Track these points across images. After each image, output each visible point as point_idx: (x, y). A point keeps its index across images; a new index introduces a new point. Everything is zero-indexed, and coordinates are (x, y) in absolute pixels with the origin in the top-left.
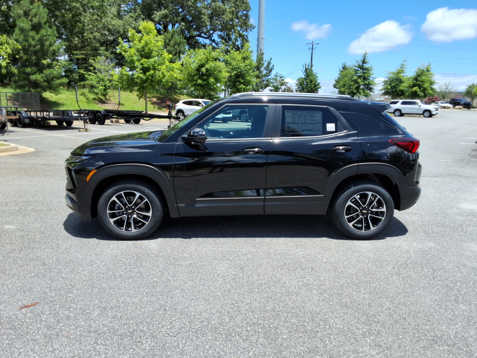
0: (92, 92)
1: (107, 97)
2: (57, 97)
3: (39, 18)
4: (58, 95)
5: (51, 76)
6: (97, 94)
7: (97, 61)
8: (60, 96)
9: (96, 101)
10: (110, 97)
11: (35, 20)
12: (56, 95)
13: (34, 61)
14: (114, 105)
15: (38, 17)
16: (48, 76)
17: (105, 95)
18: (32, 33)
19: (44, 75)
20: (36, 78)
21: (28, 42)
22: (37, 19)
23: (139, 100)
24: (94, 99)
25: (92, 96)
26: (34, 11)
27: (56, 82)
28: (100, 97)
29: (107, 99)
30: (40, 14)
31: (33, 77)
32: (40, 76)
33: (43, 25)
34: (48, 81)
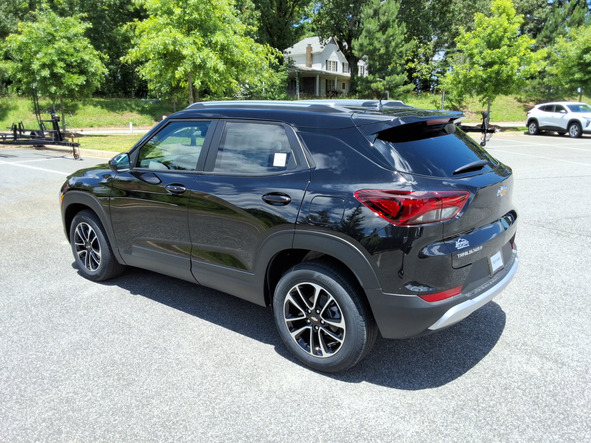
1: (464, 104)
3: (388, 16)
5: (394, 82)
6: (451, 100)
7: (455, 59)
10: (468, 103)
11: (383, 19)
13: (378, 67)
14: (470, 114)
15: (386, 14)
16: (390, 83)
17: (459, 102)
18: (379, 35)
19: (385, 82)
20: (377, 86)
21: (373, 46)
22: (386, 18)
23: (483, 106)
26: (384, 8)
27: (399, 90)
28: (454, 104)
29: (462, 107)
30: (389, 11)
31: (374, 85)
32: (382, 83)
33: (391, 23)
34: (390, 89)
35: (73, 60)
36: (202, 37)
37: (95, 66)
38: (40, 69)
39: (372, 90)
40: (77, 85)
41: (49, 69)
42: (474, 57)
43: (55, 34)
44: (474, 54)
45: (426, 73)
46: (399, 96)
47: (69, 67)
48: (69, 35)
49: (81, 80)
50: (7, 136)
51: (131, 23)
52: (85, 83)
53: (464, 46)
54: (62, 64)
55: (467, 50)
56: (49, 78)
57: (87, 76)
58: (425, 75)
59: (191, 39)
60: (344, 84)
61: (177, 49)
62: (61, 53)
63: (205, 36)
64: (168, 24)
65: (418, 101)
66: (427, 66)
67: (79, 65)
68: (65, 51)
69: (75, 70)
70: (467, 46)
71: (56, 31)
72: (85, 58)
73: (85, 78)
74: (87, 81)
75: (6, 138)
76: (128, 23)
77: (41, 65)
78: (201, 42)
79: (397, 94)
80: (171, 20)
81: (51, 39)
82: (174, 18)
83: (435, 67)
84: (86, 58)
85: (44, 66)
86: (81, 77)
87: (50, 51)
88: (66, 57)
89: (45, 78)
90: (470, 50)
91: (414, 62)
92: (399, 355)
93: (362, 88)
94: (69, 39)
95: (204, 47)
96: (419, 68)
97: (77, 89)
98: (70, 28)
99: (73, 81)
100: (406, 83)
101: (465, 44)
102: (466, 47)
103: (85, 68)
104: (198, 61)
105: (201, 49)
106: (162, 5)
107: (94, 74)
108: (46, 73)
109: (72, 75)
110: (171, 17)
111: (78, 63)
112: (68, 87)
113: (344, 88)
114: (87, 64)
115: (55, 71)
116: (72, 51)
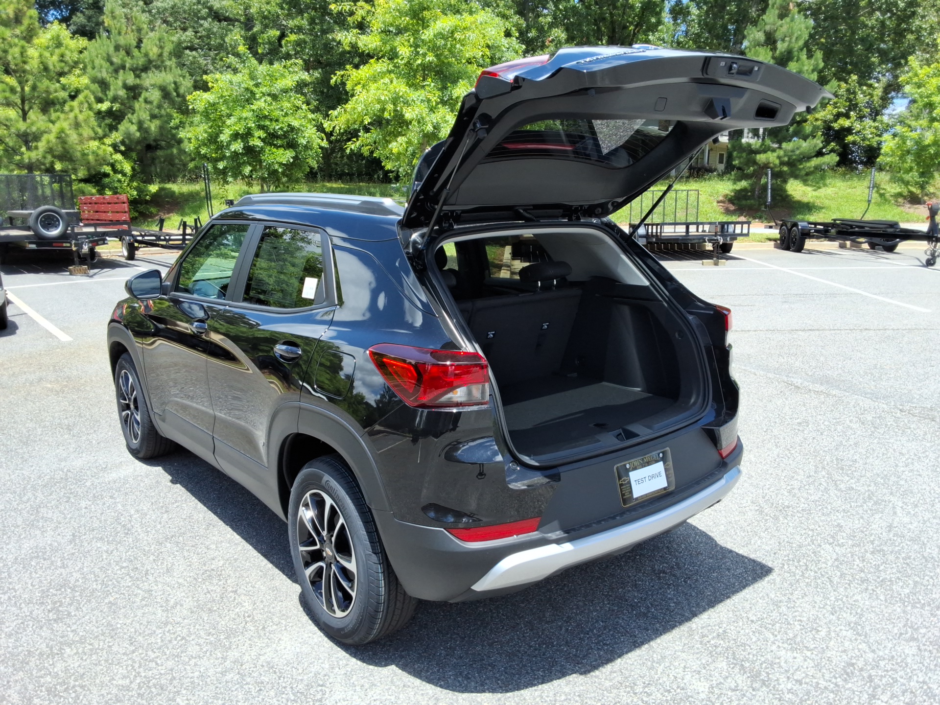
0: (898, 181)
2: (815, 193)
3: (790, 42)
4: (819, 190)
5: (798, 152)
6: (907, 183)
8: (823, 192)
9: (900, 200)
11: (781, 47)
12: (815, 190)
15: (787, 39)
16: (790, 154)
17: (921, 186)
19: (781, 153)
20: (767, 158)
22: (786, 45)
24: (900, 195)
25: (893, 189)
26: (784, 29)
27: (808, 165)
28: (913, 189)
29: (927, 195)
30: (792, 33)
31: (761, 158)
32: (775, 154)
33: (796, 53)
34: (791, 164)
35: (277, 127)
36: (439, 90)
37: (307, 135)
38: (230, 141)
39: (760, 165)
40: (281, 164)
41: (243, 142)
42: (935, 109)
43: (254, 89)
44: (934, 104)
45: (870, 136)
46: (807, 174)
47: (271, 138)
48: (274, 91)
49: (286, 156)
50: (172, 238)
51: (342, 73)
52: (292, 160)
53: (917, 90)
54: (262, 134)
55: (921, 97)
56: (242, 154)
57: (296, 152)
58: (869, 140)
59: (421, 94)
60: (721, 156)
61: (398, 108)
62: (260, 117)
63: (444, 88)
64: (390, 72)
65: (845, 184)
66: (873, 124)
67: (285, 135)
68: (267, 114)
69: (280, 142)
70: (923, 89)
71: (257, 85)
72: (293, 124)
73: (293, 154)
74: (296, 158)
75: (170, 240)
76: (338, 73)
77: (231, 135)
78: (435, 98)
79: (803, 173)
80: (395, 66)
81: (249, 97)
82: (400, 61)
83: (888, 125)
84: (296, 123)
85: (236, 136)
86: (287, 151)
87: (244, 115)
88: (267, 123)
89: (236, 154)
90: (927, 97)
91: (848, 116)
92: (485, 627)
93: (740, 163)
94: (274, 97)
95: (440, 106)
96: (857, 126)
97: (280, 170)
98: (276, 79)
99: (275, 159)
100: (820, 154)
101: (919, 86)
102: (919, 91)
103: (294, 139)
104: (428, 128)
105: (435, 108)
106: (383, 43)
107: (307, 147)
108: (238, 146)
109: (275, 150)
110: (396, 61)
111: (285, 132)
112: (269, 167)
113: (721, 162)
114: (297, 134)
115: (251, 143)
116: (277, 113)
